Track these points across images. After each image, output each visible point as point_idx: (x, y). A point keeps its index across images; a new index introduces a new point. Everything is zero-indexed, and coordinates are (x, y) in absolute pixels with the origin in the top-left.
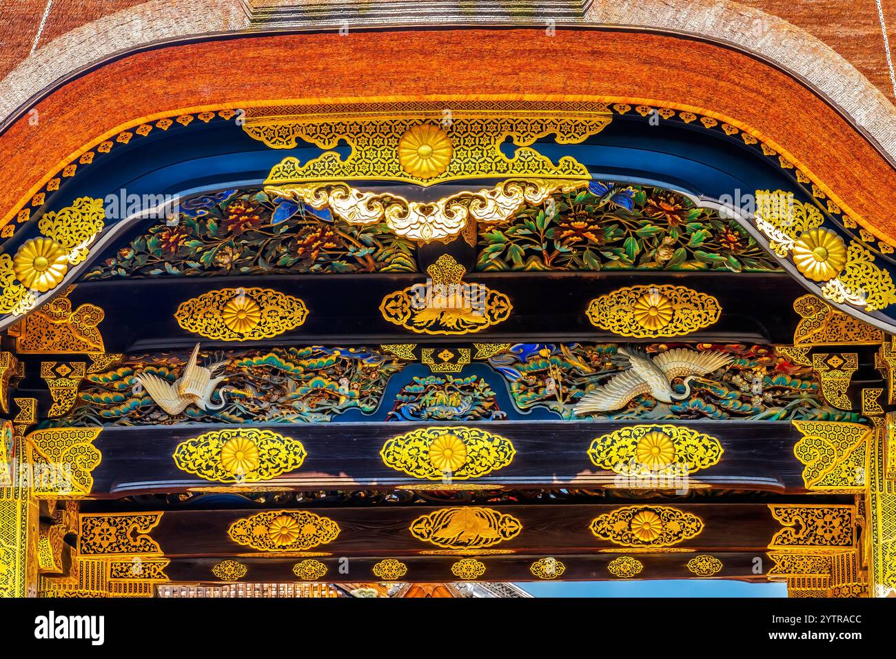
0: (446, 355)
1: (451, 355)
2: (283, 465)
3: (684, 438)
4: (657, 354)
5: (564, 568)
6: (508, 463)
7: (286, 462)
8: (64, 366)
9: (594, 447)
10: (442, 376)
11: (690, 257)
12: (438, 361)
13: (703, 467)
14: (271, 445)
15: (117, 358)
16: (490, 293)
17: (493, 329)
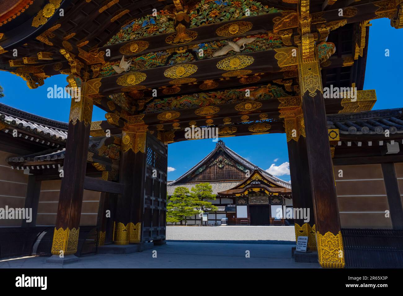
0: (181, 48)
1: (182, 48)
2: (141, 80)
3: (243, 58)
4: (236, 41)
6: (196, 71)
7: (142, 79)
8: (96, 66)
9: (218, 64)
10: (181, 54)
11: (244, 15)
12: (179, 50)
13: (248, 65)
14: (138, 75)
15: (108, 63)
16: (192, 32)
17: (193, 41)
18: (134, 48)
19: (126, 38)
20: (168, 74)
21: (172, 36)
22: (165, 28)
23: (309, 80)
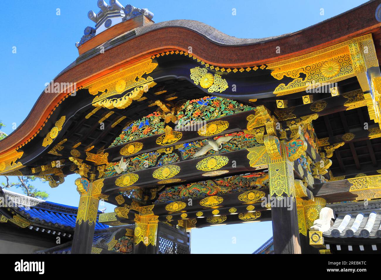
0: (168, 149)
3: (219, 159)
5: (236, 210)
6: (179, 172)
7: (135, 180)
8: (101, 166)
9: (198, 165)
10: (168, 154)
11: (222, 114)
12: (166, 151)
13: (224, 165)
14: (132, 176)
15: (111, 163)
16: (178, 133)
17: (178, 141)
18: (131, 150)
19: (126, 140)
20: (156, 175)
21: (162, 137)
22: (157, 129)
23: (276, 181)
